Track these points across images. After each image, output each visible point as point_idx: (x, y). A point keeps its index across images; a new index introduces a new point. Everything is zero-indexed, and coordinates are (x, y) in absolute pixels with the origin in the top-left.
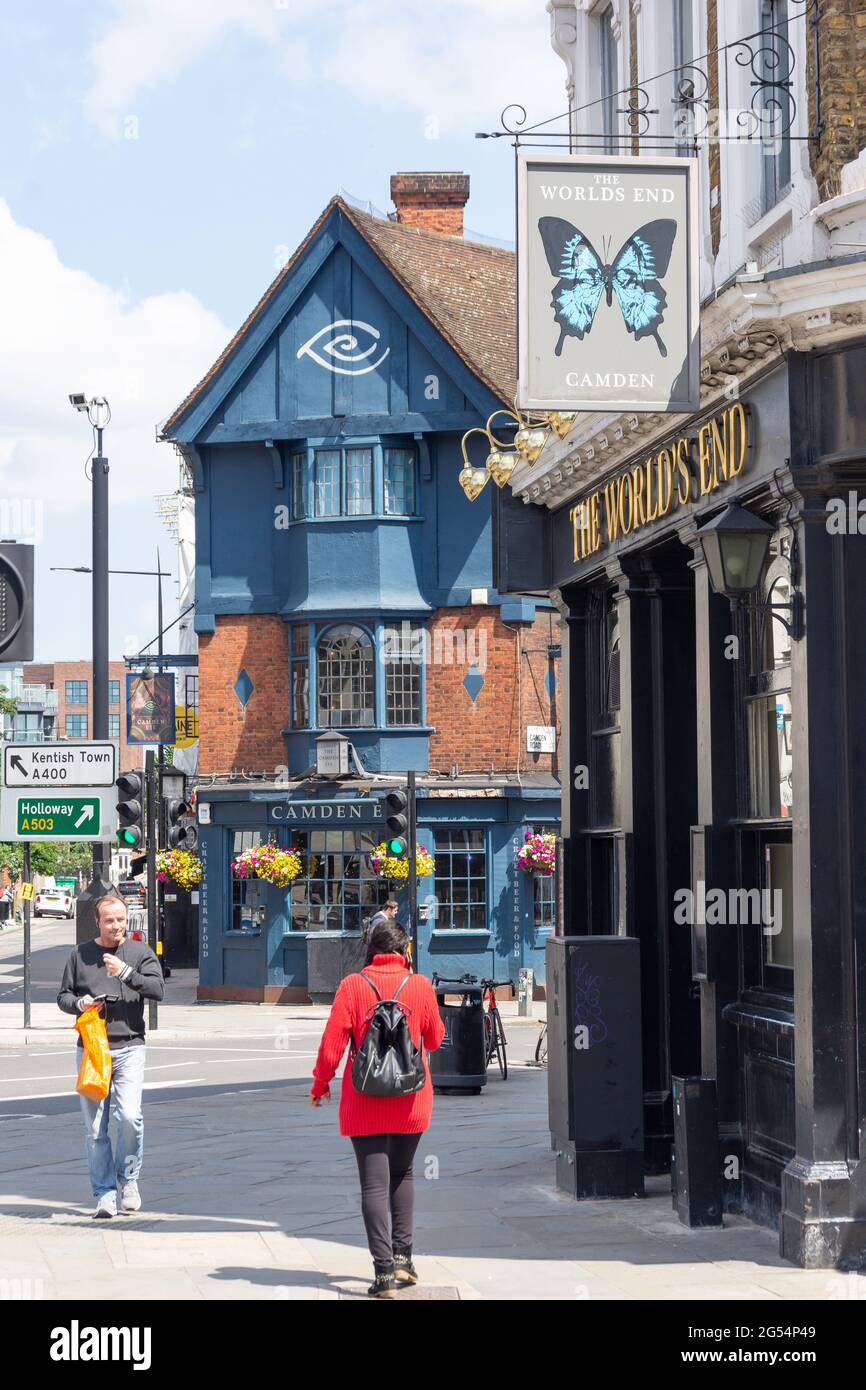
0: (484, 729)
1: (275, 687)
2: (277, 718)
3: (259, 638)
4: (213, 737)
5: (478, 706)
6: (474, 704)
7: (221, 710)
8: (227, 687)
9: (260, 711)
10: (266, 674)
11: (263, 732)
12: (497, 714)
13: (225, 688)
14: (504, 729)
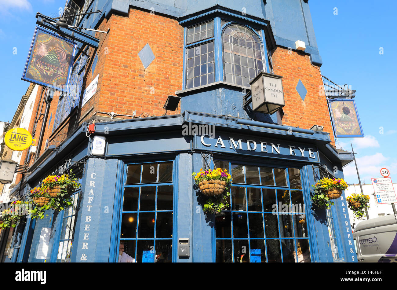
0: (312, 118)
1: (172, 61)
2: (172, 82)
3: (161, 28)
4: (116, 84)
5: (306, 103)
6: (304, 102)
7: (126, 67)
8: (133, 52)
9: (159, 74)
10: (165, 51)
11: (161, 89)
12: (317, 111)
13: (130, 52)
14: (322, 120)
